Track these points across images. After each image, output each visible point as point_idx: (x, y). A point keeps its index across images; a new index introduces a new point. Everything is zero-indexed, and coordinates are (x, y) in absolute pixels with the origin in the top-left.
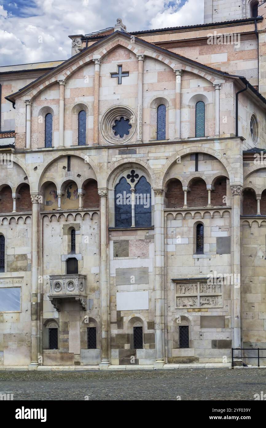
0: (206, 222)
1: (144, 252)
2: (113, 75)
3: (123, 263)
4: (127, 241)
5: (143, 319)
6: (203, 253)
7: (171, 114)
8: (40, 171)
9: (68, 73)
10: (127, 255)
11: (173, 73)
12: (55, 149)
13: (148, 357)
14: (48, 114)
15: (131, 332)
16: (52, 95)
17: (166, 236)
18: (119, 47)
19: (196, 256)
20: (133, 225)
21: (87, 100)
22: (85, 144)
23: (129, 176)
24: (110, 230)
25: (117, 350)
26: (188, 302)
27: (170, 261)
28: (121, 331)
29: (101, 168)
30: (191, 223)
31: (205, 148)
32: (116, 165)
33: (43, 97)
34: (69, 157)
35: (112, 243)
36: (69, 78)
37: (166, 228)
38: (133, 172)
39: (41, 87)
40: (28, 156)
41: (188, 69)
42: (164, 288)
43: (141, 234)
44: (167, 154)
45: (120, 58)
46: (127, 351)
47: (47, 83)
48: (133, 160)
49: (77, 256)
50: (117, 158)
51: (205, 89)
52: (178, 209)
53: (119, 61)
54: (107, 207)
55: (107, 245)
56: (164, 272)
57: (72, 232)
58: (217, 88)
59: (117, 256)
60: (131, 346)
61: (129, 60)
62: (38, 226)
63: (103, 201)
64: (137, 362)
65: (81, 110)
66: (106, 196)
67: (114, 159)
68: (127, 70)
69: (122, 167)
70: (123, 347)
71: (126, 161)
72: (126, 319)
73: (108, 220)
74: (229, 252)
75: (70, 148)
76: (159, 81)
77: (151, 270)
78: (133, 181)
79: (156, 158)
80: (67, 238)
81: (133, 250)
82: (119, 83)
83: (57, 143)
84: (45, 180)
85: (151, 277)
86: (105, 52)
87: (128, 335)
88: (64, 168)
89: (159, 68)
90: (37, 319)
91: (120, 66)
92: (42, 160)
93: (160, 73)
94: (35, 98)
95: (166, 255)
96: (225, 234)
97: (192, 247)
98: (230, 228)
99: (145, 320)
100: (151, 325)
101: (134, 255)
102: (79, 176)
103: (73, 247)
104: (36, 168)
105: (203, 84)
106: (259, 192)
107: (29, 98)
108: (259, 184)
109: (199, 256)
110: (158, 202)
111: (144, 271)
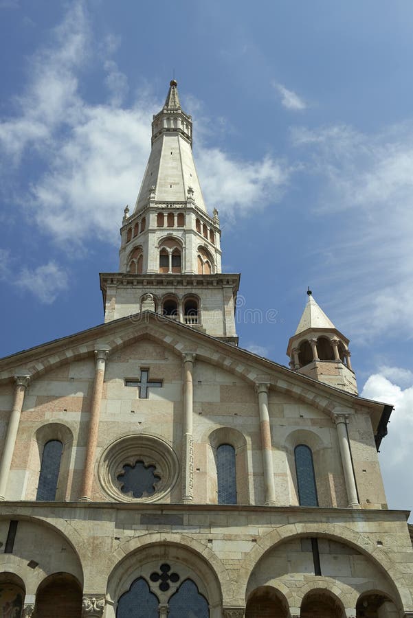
2: (129, 381)
7: (253, 458)
9: (40, 367)
18: (147, 337)
21: (71, 419)
23: (154, 577)
29: (96, 548)
32: (133, 545)
34: (14, 521)
38: (165, 567)
41: (282, 384)
45: (144, 358)
50: (137, 534)
51: (314, 422)
53: (143, 362)
61: (163, 362)
65: (51, 438)
66: (102, 614)
68: (160, 377)
69: (144, 553)
71: (155, 538)
76: (222, 400)
78: (164, 588)
79: (229, 538)
82: (143, 396)
86: (119, 342)
89: (221, 379)
91: (145, 369)
93: (223, 388)
102: (34, 565)
105: (308, 415)
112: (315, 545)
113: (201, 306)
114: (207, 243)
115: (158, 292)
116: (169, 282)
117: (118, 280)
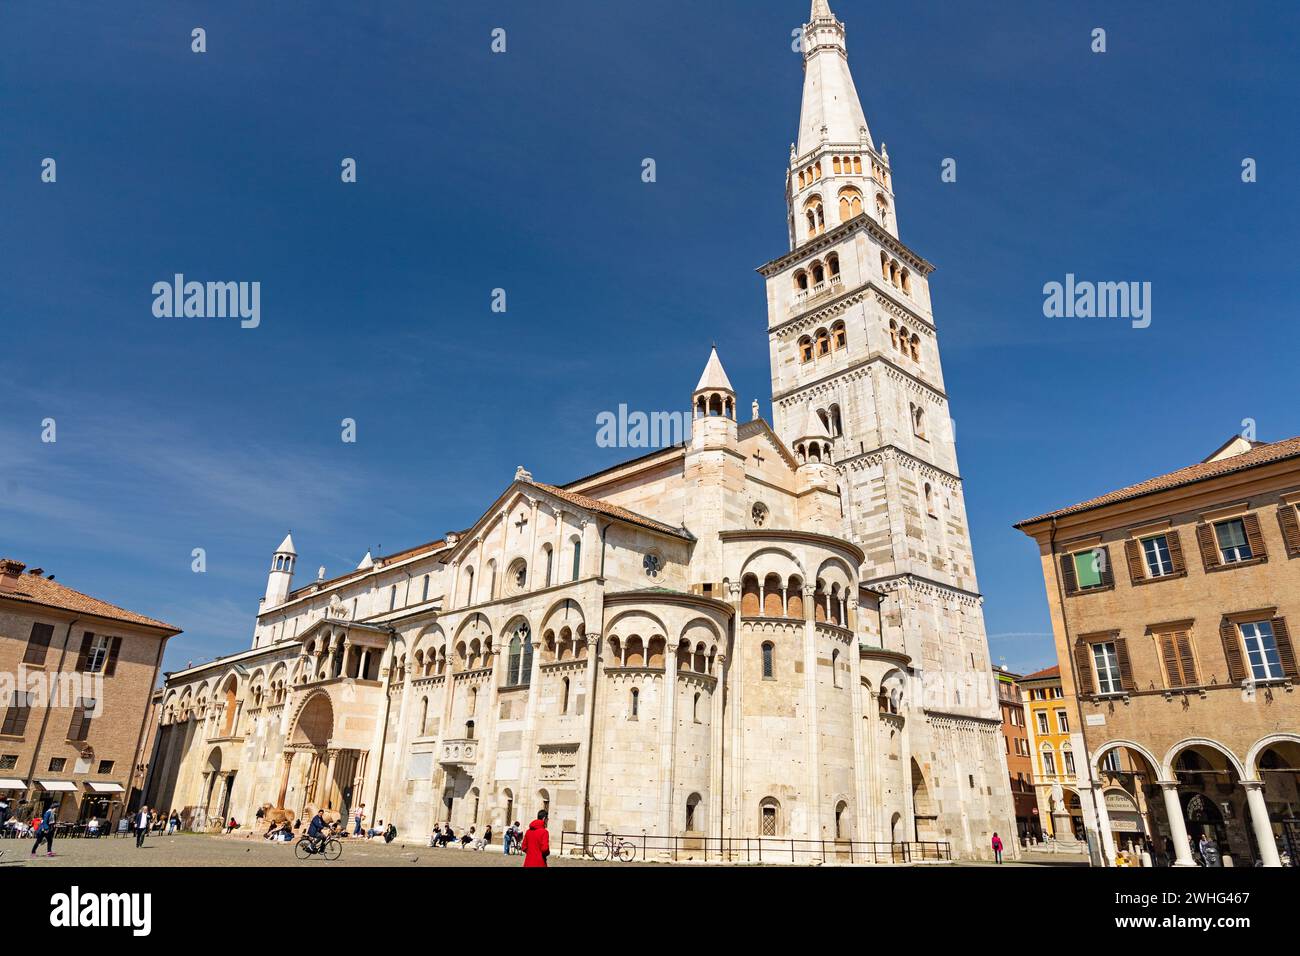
0: (571, 677)
1: (521, 713)
2: (518, 524)
3: (508, 726)
4: (511, 701)
5: (513, 790)
6: (566, 714)
7: (556, 559)
8: (456, 631)
9: (485, 529)
10: (508, 718)
11: (555, 516)
12: (471, 606)
14: (470, 570)
15: (506, 805)
16: (474, 553)
17: (540, 695)
18: (520, 496)
19: (561, 717)
20: (519, 683)
21: (497, 553)
23: (520, 630)
24: (501, 690)
26: (549, 772)
27: (541, 723)
28: (495, 804)
29: (496, 623)
30: (561, 679)
31: (573, 593)
32: (508, 619)
33: (467, 557)
34: (478, 614)
35: (499, 704)
36: (485, 534)
37: (540, 686)
38: (524, 625)
39: (466, 546)
40: (448, 617)
41: (565, 509)
42: (532, 756)
43: (522, 693)
44: (545, 603)
45: (522, 507)
47: (470, 542)
48: (521, 613)
49: (474, 719)
50: (510, 612)
51: (579, 528)
52: (550, 664)
54: (499, 665)
55: (496, 706)
56: (534, 738)
57: (474, 693)
58: (585, 525)
59: (502, 717)
61: (527, 509)
62: (449, 687)
65: (495, 565)
67: (507, 613)
68: (527, 518)
69: (513, 620)
71: (515, 614)
72: (502, 790)
73: (499, 680)
74: (583, 712)
75: (482, 604)
76: (545, 527)
77: (525, 734)
78: (523, 634)
81: (514, 711)
83: (473, 600)
84: (458, 640)
85: (524, 741)
86: (510, 503)
87: (500, 808)
88: (473, 626)
89: (546, 513)
90: (439, 789)
91: (522, 515)
92: (457, 621)
93: (547, 519)
94: (462, 559)
95: (538, 716)
96: (581, 691)
97: (559, 706)
98: (586, 684)
99: (514, 792)
100: (517, 799)
101: (514, 717)
102: (482, 634)
103: (473, 709)
104: (452, 629)
105: (577, 523)
106: (623, 639)
107: (456, 559)
108: (624, 630)
109: (563, 717)
110: (538, 657)
111: (519, 734)
113: (840, 261)
114: (850, 179)
115: (805, 265)
116: (811, 250)
117: (772, 269)
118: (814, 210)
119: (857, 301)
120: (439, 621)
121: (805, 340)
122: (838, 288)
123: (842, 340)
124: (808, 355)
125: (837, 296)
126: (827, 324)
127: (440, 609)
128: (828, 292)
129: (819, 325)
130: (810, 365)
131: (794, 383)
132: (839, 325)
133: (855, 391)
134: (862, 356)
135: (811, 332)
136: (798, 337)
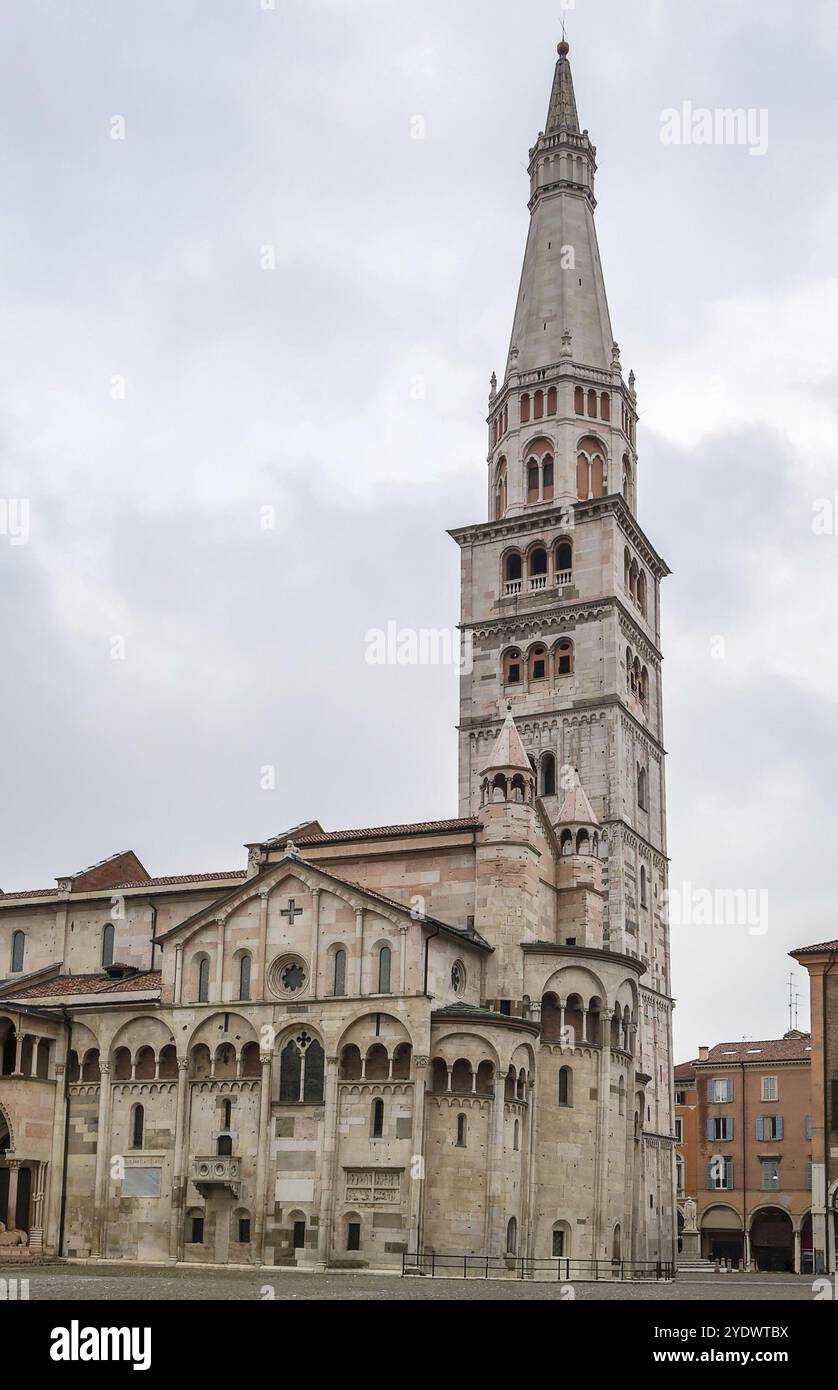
0: (386, 1099)
1: (313, 1132)
2: (283, 912)
3: (287, 1145)
4: (293, 1118)
5: (306, 1212)
6: (381, 1137)
7: (351, 963)
8: (190, 1031)
9: (229, 910)
10: (291, 1136)
11: (352, 912)
12: (210, 1004)
13: (308, 1258)
14: (203, 960)
15: (291, 1227)
16: (209, 937)
17: (339, 1114)
18: (290, 877)
19: (373, 1140)
20: (301, 1099)
21: (252, 944)
22: (248, 999)
23: (299, 1040)
24: (272, 1105)
25: (273, 1248)
26: (360, 1196)
27: (342, 1144)
28: (278, 1226)
30: (369, 1099)
31: (387, 1008)
32: (284, 1026)
33: (197, 940)
34: (227, 1015)
35: (274, 1120)
36: (230, 916)
37: (339, 1104)
38: (304, 1034)
39: (196, 927)
40: (176, 1013)
41: (370, 907)
42: (333, 1178)
43: (310, 1111)
44: (343, 1014)
45: (291, 892)
46: (284, 1249)
47: (203, 923)
48: (304, 1021)
49: (231, 1134)
50: (286, 1018)
51: (390, 932)
52: (354, 1082)
53: (291, 895)
54: (270, 1077)
55: (269, 1121)
56: (334, 1157)
57: (227, 1105)
58: (403, 932)
59: (279, 1136)
60: (290, 1244)
61: (303, 894)
62: (185, 1096)
63: (265, 1069)
64: (294, 1263)
65: (244, 956)
66: (269, 1063)
67: (281, 1019)
68: (300, 907)
69: (291, 1028)
70: (280, 1245)
71: (294, 1021)
72: (286, 1212)
73: (270, 1093)
74: (410, 1137)
75: (229, 1003)
76: (337, 921)
77: (318, 1155)
78: (303, 1045)
79: (331, 1019)
80: (220, 1112)
81: (299, 1129)
82: (291, 922)
83: (213, 997)
84: (197, 1042)
85: (318, 1162)
86: (273, 883)
87: (287, 1230)
88: (221, 1027)
89: (336, 904)
90: (178, 1207)
91: (292, 901)
92: (191, 1019)
93: (338, 912)
94: (188, 941)
95: (337, 1137)
96: (406, 1115)
97: (369, 1128)
98: (411, 1108)
99: (308, 1214)
100: (315, 1221)
101: (301, 1136)
102: (238, 1037)
103: (227, 1124)
104: (185, 1028)
105: (388, 927)
106: (450, 1063)
107: (180, 941)
108: (451, 1053)
109: (376, 1140)
110: (331, 1072)
111: (311, 1155)
112: (378, 1018)
113: (574, 553)
114: (594, 428)
115: (522, 541)
116: (534, 525)
117: (472, 535)
118: (540, 462)
119: (595, 618)
120: (158, 1015)
121: (512, 652)
122: (570, 592)
123: (565, 667)
124: (513, 676)
125: (565, 603)
126: (549, 640)
127: (158, 1001)
128: (553, 593)
129: (537, 637)
130: (517, 690)
131: (493, 711)
132: (565, 644)
133: (580, 741)
134: (592, 694)
135: (523, 645)
136: (502, 646)
